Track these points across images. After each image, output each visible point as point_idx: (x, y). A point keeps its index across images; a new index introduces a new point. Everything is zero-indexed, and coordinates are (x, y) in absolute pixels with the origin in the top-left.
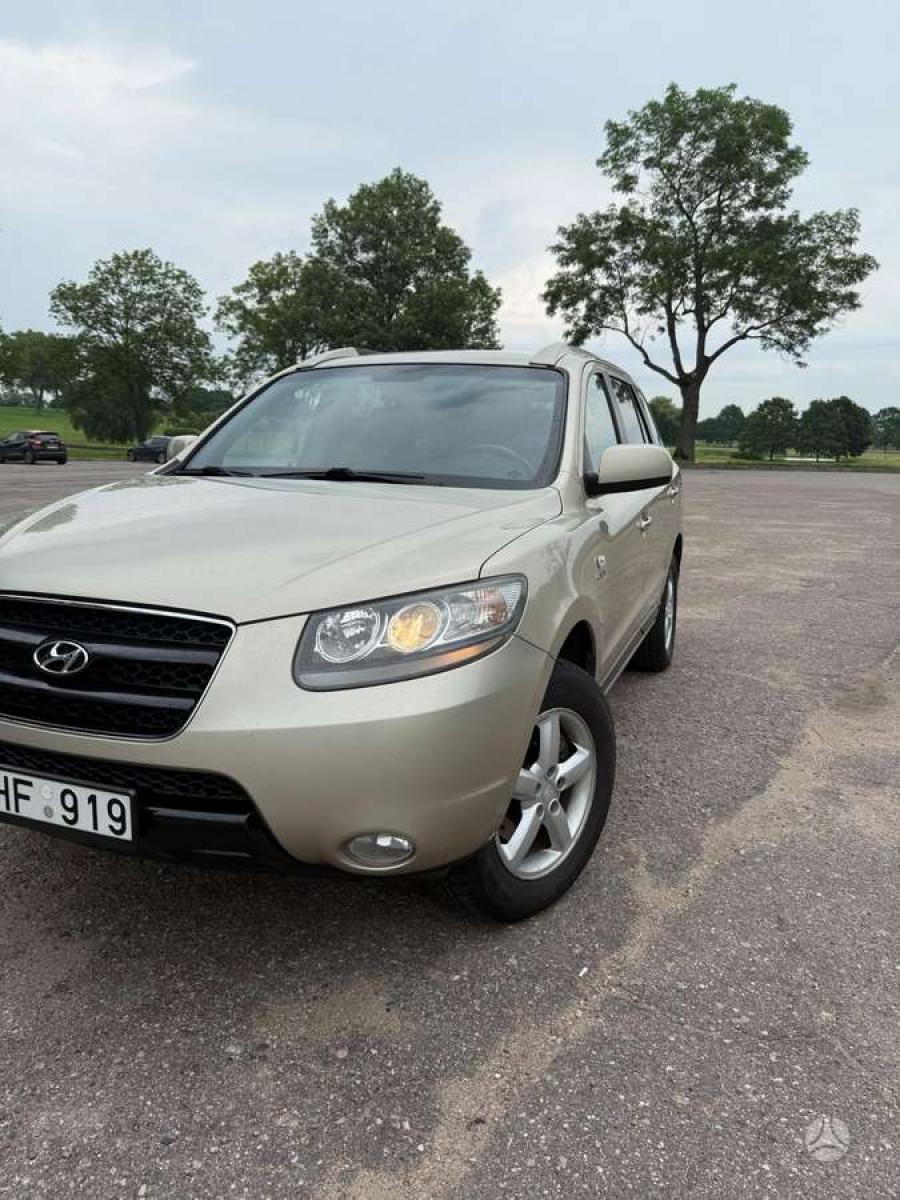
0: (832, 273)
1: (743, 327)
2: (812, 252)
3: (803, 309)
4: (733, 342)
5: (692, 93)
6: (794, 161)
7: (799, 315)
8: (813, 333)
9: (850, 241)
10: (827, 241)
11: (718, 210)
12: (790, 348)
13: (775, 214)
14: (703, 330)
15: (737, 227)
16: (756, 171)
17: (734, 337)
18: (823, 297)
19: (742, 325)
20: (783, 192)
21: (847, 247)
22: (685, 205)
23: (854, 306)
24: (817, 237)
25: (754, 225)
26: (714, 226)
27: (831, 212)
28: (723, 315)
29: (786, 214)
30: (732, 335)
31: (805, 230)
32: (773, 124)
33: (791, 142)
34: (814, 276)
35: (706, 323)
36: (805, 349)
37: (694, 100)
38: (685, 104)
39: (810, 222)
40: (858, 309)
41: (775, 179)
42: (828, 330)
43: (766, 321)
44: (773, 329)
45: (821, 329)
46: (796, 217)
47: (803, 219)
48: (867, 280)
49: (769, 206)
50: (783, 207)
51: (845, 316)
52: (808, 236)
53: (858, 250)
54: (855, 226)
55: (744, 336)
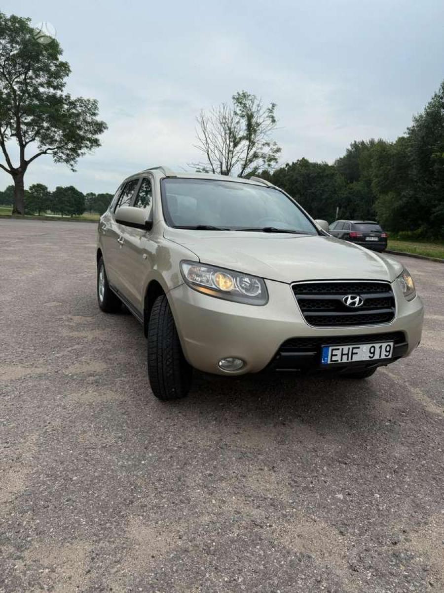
0: (86, 128)
1: (44, 148)
2: (78, 115)
3: (73, 142)
4: (39, 155)
5: (8, 16)
6: (64, 68)
7: (70, 146)
8: (78, 155)
9: (94, 114)
10: (84, 112)
11: (25, 83)
12: (67, 161)
13: (59, 93)
14: (22, 147)
15: (37, 95)
16: (46, 69)
17: (39, 152)
18: (83, 138)
19: (44, 146)
20: (61, 82)
21: (94, 117)
22: (7, 76)
23: (98, 145)
24: (79, 109)
25: (45, 96)
26: (24, 92)
27: (86, 98)
28: (33, 140)
29: (64, 94)
30: (38, 151)
31: (72, 104)
32: (53, 48)
33: (61, 58)
34: (80, 128)
35: (24, 143)
36: (75, 162)
37: (10, 20)
38: (6, 20)
39: (76, 101)
40: (100, 147)
41: (57, 75)
42: (85, 154)
43: (55, 147)
44: (58, 151)
45: (82, 153)
46: (68, 97)
47: (73, 98)
48: (103, 134)
49: (55, 88)
50: (62, 91)
51: (95, 149)
52: (75, 108)
53: (98, 119)
54: (96, 108)
55: (45, 153)
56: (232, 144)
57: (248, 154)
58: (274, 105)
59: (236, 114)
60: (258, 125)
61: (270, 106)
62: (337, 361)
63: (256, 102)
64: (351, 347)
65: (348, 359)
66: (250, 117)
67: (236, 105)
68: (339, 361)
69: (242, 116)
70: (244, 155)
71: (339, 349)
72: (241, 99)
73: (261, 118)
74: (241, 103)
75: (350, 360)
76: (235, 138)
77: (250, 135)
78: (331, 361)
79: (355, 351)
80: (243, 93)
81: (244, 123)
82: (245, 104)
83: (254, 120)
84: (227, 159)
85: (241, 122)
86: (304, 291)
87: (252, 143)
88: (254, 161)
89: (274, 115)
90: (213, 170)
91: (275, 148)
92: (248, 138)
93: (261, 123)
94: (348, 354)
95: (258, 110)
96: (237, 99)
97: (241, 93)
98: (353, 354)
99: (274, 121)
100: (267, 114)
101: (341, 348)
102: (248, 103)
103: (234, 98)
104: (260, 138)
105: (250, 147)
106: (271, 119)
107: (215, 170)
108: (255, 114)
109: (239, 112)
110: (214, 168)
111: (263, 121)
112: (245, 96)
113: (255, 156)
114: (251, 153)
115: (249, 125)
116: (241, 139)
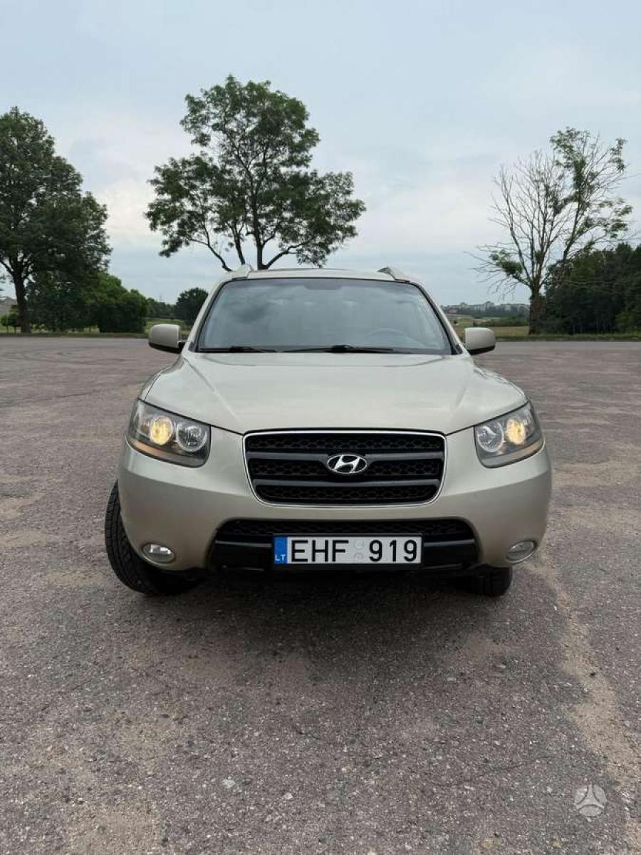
0: (338, 213)
1: (286, 246)
2: (327, 197)
3: (322, 235)
4: (280, 255)
5: (244, 84)
6: (311, 138)
7: (319, 239)
8: (328, 252)
9: (348, 193)
10: (335, 192)
11: (265, 164)
12: (315, 261)
13: (303, 170)
14: (260, 247)
15: (277, 177)
16: (288, 141)
17: (279, 253)
18: (334, 228)
19: (285, 244)
20: (306, 156)
21: (348, 197)
22: (242, 159)
23: (353, 235)
24: (328, 188)
25: (288, 177)
26: (263, 175)
27: (336, 173)
28: (273, 237)
29: (309, 171)
30: (279, 251)
31: (320, 183)
32: (296, 112)
33: (308, 125)
34: (328, 214)
35: (262, 242)
36: (324, 262)
37: (246, 88)
38: (240, 90)
39: (324, 178)
40: (356, 237)
41: (301, 147)
42: (337, 248)
43: (300, 243)
44: (304, 249)
45: (333, 248)
46: (315, 174)
47: (320, 175)
48: (359, 218)
49: (299, 164)
50: (307, 166)
51: (349, 241)
52: (323, 188)
53: (353, 198)
54: (350, 184)
55: (286, 252)
56: (550, 211)
57: (576, 222)
58: (621, 142)
59: (558, 164)
60: (593, 176)
61: (615, 145)
62: (306, 560)
63: (591, 141)
64: (331, 540)
65: (326, 559)
66: (579, 166)
67: (557, 150)
68: (310, 561)
69: (568, 166)
70: (570, 225)
71: (306, 542)
72: (564, 141)
73: (600, 165)
74: (565, 146)
75: (330, 561)
76: (555, 200)
77: (580, 193)
78: (294, 559)
79: (339, 546)
80: (568, 131)
81: (570, 175)
82: (571, 147)
83: (586, 171)
84: (541, 233)
85: (566, 175)
86: (270, 447)
87: (583, 206)
88: (586, 232)
89: (622, 158)
90: (520, 251)
91: (622, 207)
92: (577, 198)
93: (598, 174)
94: (326, 551)
95: (592, 153)
96: (559, 141)
97: (564, 131)
98: (335, 551)
99: (621, 167)
100: (608, 157)
101: (310, 539)
102: (576, 145)
103: (552, 141)
104: (596, 197)
105: (581, 212)
106: (616, 164)
107: (522, 252)
108: (588, 160)
109: (563, 161)
110: (521, 249)
111: (603, 170)
112: (571, 135)
113: (588, 224)
114: (581, 221)
115: (579, 179)
116: (566, 201)
